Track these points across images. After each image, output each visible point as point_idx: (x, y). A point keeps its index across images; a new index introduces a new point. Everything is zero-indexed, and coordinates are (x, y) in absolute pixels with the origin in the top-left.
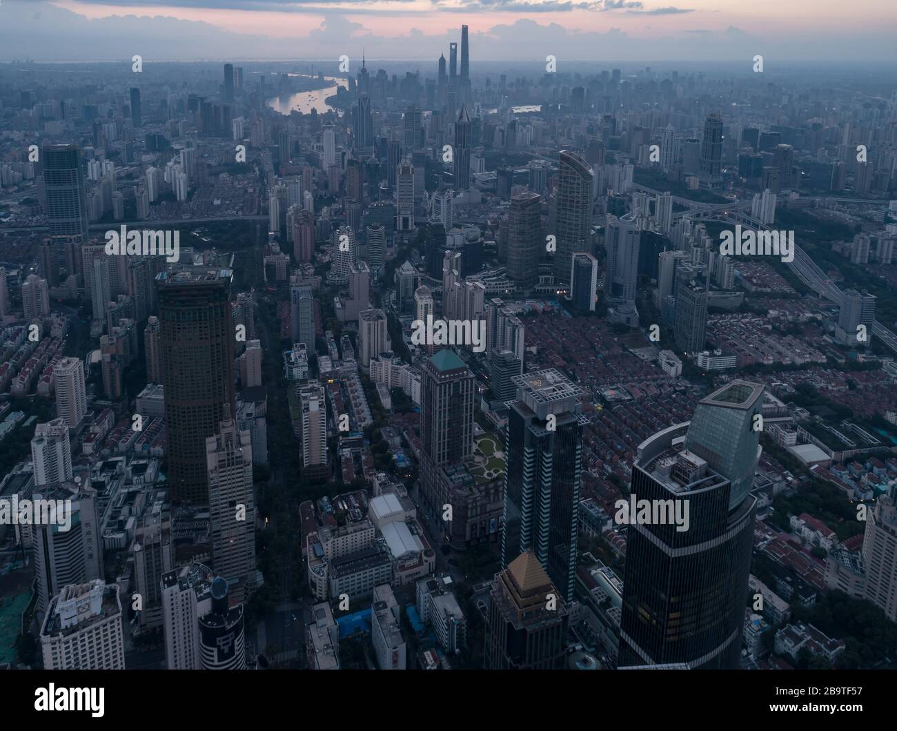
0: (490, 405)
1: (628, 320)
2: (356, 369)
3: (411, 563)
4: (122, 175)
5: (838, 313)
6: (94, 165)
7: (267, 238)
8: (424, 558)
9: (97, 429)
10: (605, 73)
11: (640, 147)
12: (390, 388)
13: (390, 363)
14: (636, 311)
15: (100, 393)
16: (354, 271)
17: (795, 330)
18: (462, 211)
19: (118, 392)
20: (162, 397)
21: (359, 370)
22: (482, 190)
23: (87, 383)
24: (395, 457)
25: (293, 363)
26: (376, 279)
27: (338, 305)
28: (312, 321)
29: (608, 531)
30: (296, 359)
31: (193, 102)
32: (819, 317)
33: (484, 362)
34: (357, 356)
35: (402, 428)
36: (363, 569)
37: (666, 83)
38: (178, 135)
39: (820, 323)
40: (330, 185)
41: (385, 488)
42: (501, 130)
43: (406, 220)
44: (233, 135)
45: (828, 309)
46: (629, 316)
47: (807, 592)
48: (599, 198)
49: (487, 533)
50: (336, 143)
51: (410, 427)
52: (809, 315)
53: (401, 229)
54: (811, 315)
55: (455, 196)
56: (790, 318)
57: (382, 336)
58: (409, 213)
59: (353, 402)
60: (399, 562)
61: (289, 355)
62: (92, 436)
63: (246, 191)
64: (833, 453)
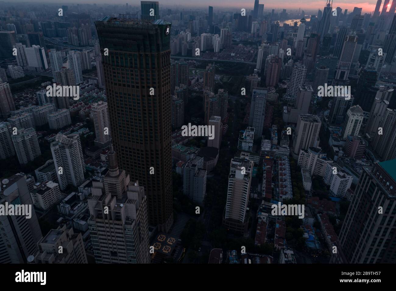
2: (288, 154)
12: (312, 174)
13: (317, 156)
16: (301, 89)
21: (291, 155)
24: (306, 235)
26: (315, 102)
27: (285, 111)
28: (263, 114)
34: (291, 146)
35: (317, 210)
43: (343, 74)
57: (314, 135)
58: (347, 68)
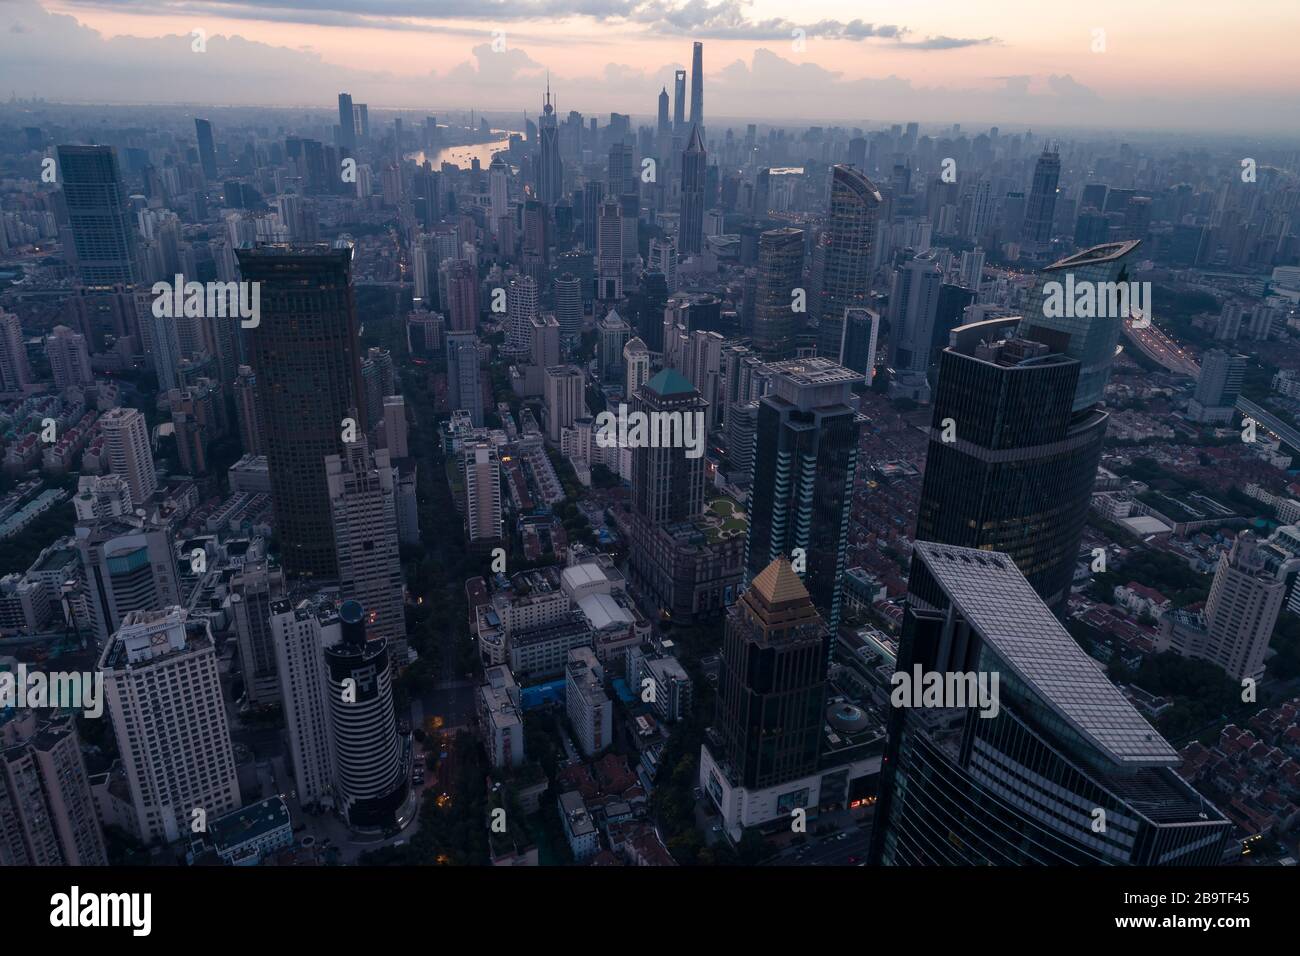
0: (726, 477)
1: (916, 394)
2: (541, 442)
3: (619, 634)
4: (192, 233)
5: (1194, 387)
6: (148, 218)
7: (411, 305)
8: (636, 627)
9: (174, 504)
10: (896, 128)
11: (943, 208)
12: (589, 462)
13: (589, 430)
14: (927, 384)
15: (176, 468)
17: (1136, 404)
18: (690, 280)
19: (202, 466)
20: (267, 469)
22: (720, 258)
23: (156, 457)
24: (597, 532)
25: (452, 433)
27: (515, 375)
29: (880, 601)
30: (456, 428)
31: (293, 145)
32: (1169, 392)
33: (719, 435)
35: (605, 503)
36: (555, 638)
37: (982, 138)
38: (274, 191)
39: (1169, 399)
40: (501, 251)
41: (582, 558)
42: (747, 186)
43: (611, 285)
44: (356, 191)
45: (1182, 383)
46: (917, 389)
47: (1130, 654)
48: (882, 267)
49: (721, 605)
50: (509, 197)
51: (618, 502)
52: (1156, 390)
53: (604, 297)
54: (1158, 390)
55: (680, 262)
56: (1131, 393)
58: (616, 273)
59: (538, 478)
60: (603, 633)
61: (446, 426)
62: (168, 511)
63: (379, 254)
64: (1175, 524)
